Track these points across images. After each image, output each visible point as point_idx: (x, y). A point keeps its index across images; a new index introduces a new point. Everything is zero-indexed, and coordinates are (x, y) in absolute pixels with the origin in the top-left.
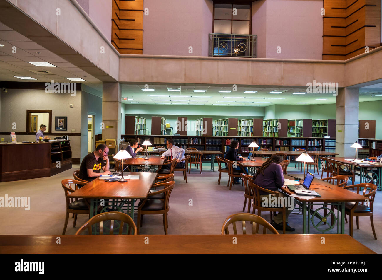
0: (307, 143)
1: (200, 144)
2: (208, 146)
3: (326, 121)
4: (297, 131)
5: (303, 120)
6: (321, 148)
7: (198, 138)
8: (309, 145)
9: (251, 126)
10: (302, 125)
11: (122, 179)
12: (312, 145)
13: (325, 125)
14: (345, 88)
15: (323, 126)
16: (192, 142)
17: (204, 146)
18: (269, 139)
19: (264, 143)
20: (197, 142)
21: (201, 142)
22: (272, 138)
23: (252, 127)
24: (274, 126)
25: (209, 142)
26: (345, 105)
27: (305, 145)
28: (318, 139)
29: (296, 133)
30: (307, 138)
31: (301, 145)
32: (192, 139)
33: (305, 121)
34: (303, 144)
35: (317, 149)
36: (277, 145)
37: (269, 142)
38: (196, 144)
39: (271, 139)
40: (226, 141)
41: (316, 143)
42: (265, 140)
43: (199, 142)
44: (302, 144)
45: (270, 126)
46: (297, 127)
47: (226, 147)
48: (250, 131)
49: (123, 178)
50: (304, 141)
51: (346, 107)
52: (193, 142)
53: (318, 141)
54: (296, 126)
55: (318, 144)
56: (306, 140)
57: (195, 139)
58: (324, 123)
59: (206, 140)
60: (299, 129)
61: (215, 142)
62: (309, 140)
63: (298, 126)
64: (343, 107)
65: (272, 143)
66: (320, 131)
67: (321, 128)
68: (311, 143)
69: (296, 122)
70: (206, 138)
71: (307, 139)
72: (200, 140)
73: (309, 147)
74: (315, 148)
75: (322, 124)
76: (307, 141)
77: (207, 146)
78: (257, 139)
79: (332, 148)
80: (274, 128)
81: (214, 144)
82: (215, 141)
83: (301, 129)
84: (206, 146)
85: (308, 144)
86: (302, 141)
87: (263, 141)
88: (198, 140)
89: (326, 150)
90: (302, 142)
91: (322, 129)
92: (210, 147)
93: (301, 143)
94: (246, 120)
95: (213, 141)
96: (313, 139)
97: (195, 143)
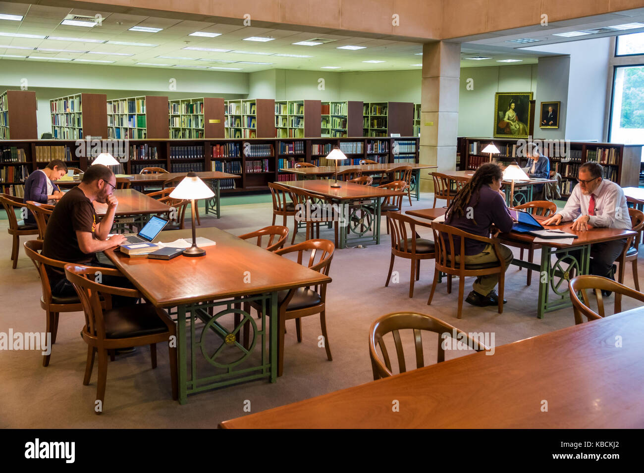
0: (365, 148)
1: (156, 158)
2: (174, 163)
3: (383, 106)
4: (333, 124)
5: (349, 102)
6: (387, 158)
7: (151, 144)
8: (369, 152)
9: (248, 116)
10: (344, 111)
11: (194, 249)
12: (374, 152)
13: (381, 113)
14: (441, 43)
15: (378, 115)
16: (135, 153)
17: (165, 163)
18: (298, 142)
19: (291, 152)
20: (148, 155)
21: (156, 154)
22: (305, 141)
23: (251, 118)
24: (292, 116)
25: (177, 153)
26: (441, 75)
27: (362, 152)
28: (383, 141)
29: (332, 130)
30: (366, 139)
31: (354, 153)
32: (135, 146)
33: (352, 105)
34: (359, 152)
35: (380, 159)
36: (313, 154)
37: (298, 148)
38: (146, 158)
39: (302, 142)
40: (214, 149)
41: (379, 148)
42: (291, 146)
43: (153, 154)
44: (356, 151)
45: (282, 114)
46: (333, 117)
47: (213, 163)
48: (246, 126)
49: (194, 245)
50: (360, 145)
51: (441, 79)
52: (140, 153)
53: (382, 144)
54: (330, 115)
55: (382, 150)
56: (363, 143)
57: (143, 147)
58: (379, 109)
59: (170, 149)
60: (338, 120)
61: (189, 153)
62: (369, 141)
63: (336, 114)
64: (437, 78)
65: (305, 150)
66: (372, 125)
67: (373, 118)
68: (372, 149)
69: (332, 107)
70: (168, 145)
71: (366, 141)
72: (156, 148)
73: (369, 155)
74: (378, 158)
75: (375, 111)
76: (364, 145)
77: (174, 161)
78: (277, 142)
79: (404, 155)
80: (292, 120)
81: (188, 157)
82: (189, 149)
83: (343, 121)
84: (169, 163)
85: (367, 150)
86: (357, 144)
87: (287, 147)
88: (150, 148)
89: (395, 160)
90: (356, 146)
91: (375, 122)
92: (180, 165)
93: (354, 150)
94: (230, 102)
95: (186, 149)
96: (375, 141)
97: (143, 157)
